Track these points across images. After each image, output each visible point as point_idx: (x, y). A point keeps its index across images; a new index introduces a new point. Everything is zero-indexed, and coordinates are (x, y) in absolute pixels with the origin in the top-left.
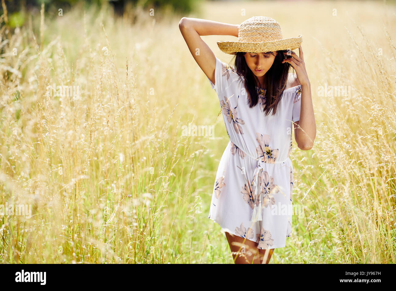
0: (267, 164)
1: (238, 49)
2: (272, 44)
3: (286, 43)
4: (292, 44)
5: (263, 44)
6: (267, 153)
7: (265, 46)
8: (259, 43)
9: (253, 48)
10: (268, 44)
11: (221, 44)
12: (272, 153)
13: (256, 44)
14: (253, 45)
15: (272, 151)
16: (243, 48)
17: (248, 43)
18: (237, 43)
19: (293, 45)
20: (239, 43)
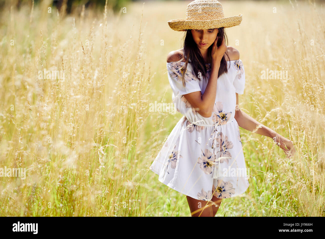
0: (222, 126)
1: (189, 27)
2: (218, 22)
3: (230, 21)
4: (234, 21)
5: (210, 22)
6: (223, 117)
7: (212, 23)
8: (206, 21)
9: (202, 26)
10: (214, 22)
11: (172, 23)
12: (226, 116)
13: (205, 22)
14: (201, 23)
15: (226, 115)
16: (193, 26)
17: (198, 21)
18: (187, 22)
19: (235, 23)
20: (189, 21)
